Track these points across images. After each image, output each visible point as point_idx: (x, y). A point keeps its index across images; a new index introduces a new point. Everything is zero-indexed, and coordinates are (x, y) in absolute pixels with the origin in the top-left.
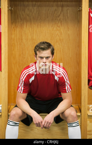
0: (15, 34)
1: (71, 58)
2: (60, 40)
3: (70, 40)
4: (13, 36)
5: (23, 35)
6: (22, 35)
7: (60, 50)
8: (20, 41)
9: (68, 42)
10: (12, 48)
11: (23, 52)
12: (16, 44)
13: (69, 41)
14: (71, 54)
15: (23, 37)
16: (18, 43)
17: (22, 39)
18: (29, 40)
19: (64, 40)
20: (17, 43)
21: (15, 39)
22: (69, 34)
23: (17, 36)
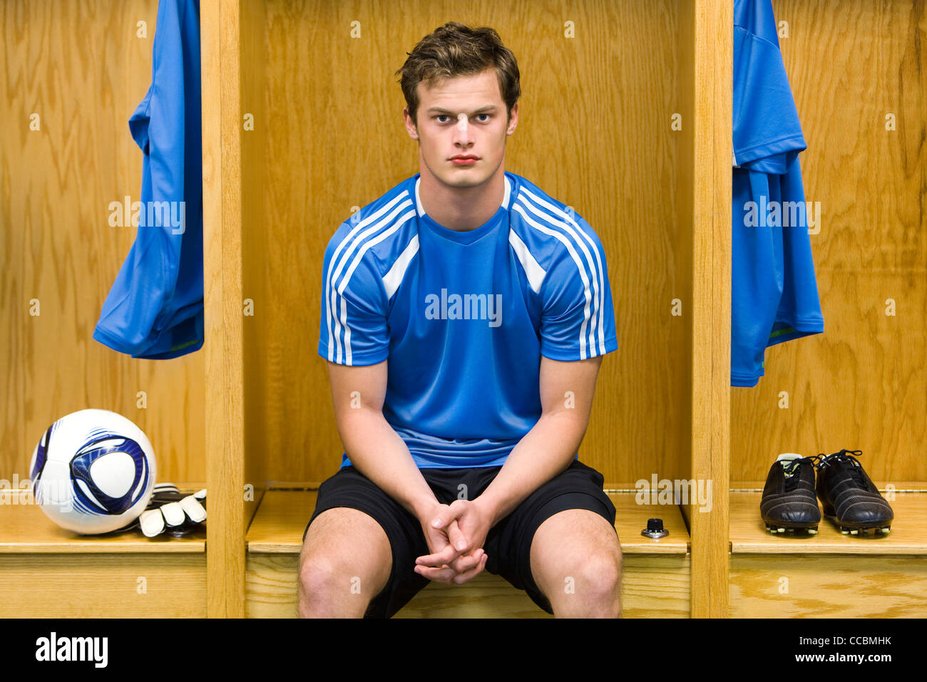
0: (284, 58)
1: (630, 202)
2: (563, 91)
3: (621, 92)
4: (274, 72)
5: (335, 63)
6: (330, 62)
7: (564, 156)
8: (319, 104)
9: (613, 109)
10: (271, 141)
11: (333, 169)
12: (293, 117)
13: (616, 95)
14: (627, 180)
15: (337, 79)
16: (308, 115)
17: (328, 90)
18: (370, 95)
19: (586, 94)
20: (299, 111)
21: (288, 87)
22: (615, 58)
23: (296, 71)
